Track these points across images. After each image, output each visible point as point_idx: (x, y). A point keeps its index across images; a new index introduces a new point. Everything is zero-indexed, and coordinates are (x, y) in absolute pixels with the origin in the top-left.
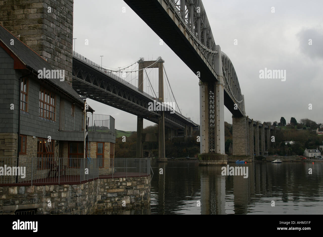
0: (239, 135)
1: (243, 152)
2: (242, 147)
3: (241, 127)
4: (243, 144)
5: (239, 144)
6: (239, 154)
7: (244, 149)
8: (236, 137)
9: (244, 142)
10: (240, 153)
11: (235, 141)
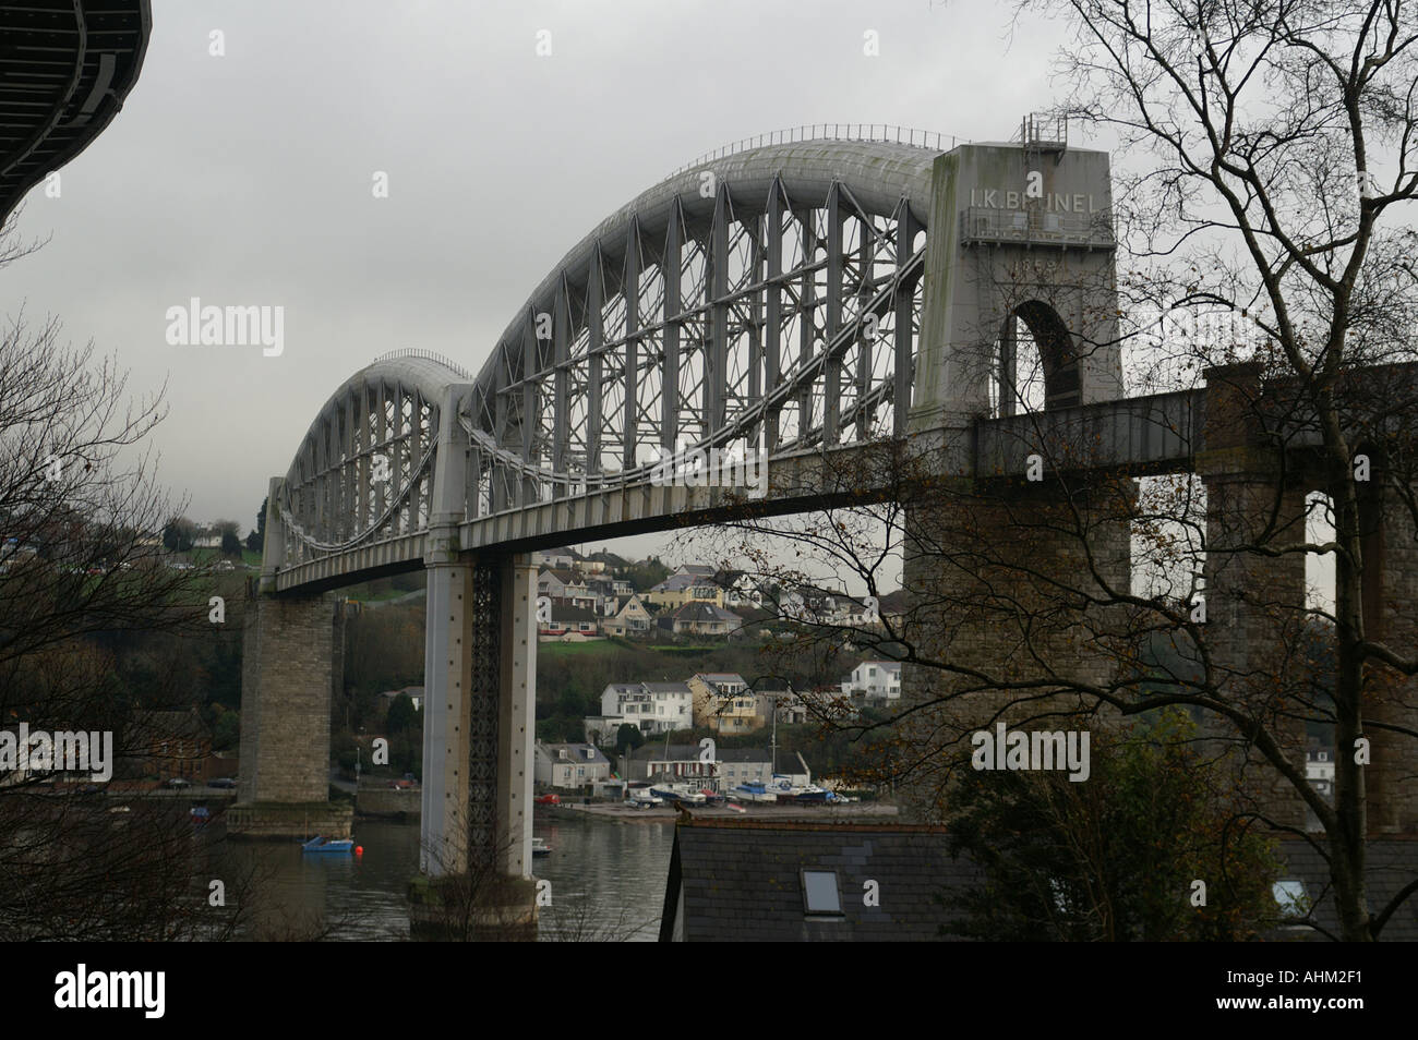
0: (297, 695)
1: (311, 786)
2: (308, 756)
3: (305, 648)
4: (313, 742)
5: (293, 740)
6: (289, 797)
7: (318, 770)
8: (276, 705)
9: (317, 734)
10: (297, 788)
11: (275, 727)
